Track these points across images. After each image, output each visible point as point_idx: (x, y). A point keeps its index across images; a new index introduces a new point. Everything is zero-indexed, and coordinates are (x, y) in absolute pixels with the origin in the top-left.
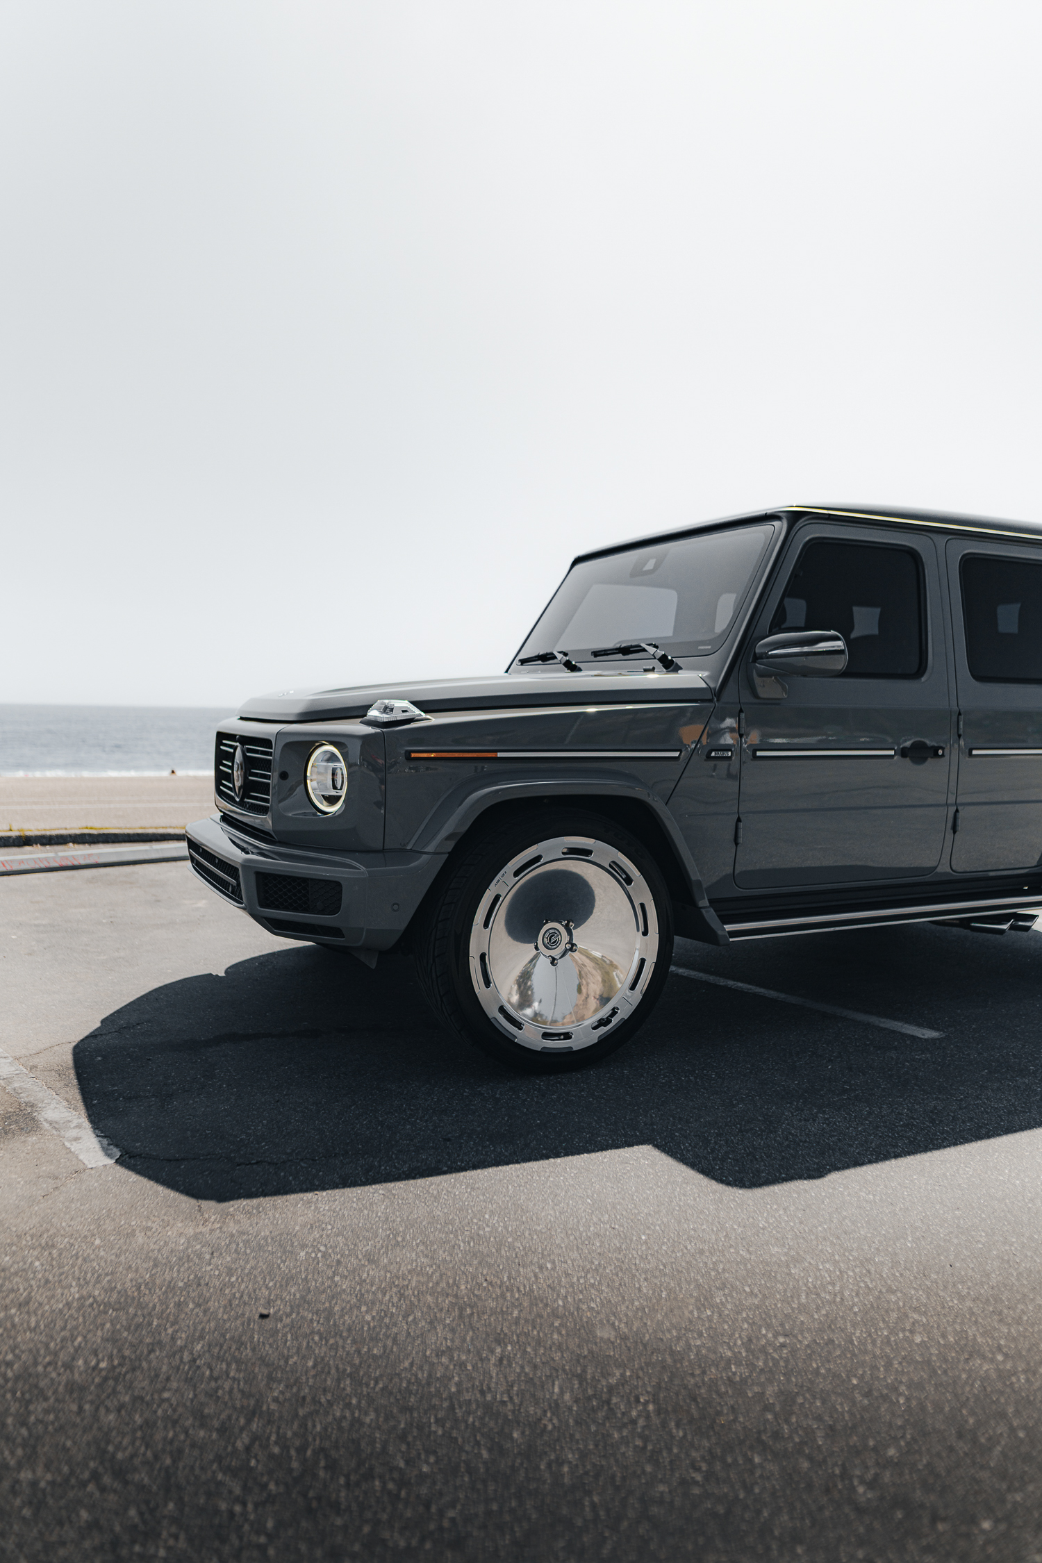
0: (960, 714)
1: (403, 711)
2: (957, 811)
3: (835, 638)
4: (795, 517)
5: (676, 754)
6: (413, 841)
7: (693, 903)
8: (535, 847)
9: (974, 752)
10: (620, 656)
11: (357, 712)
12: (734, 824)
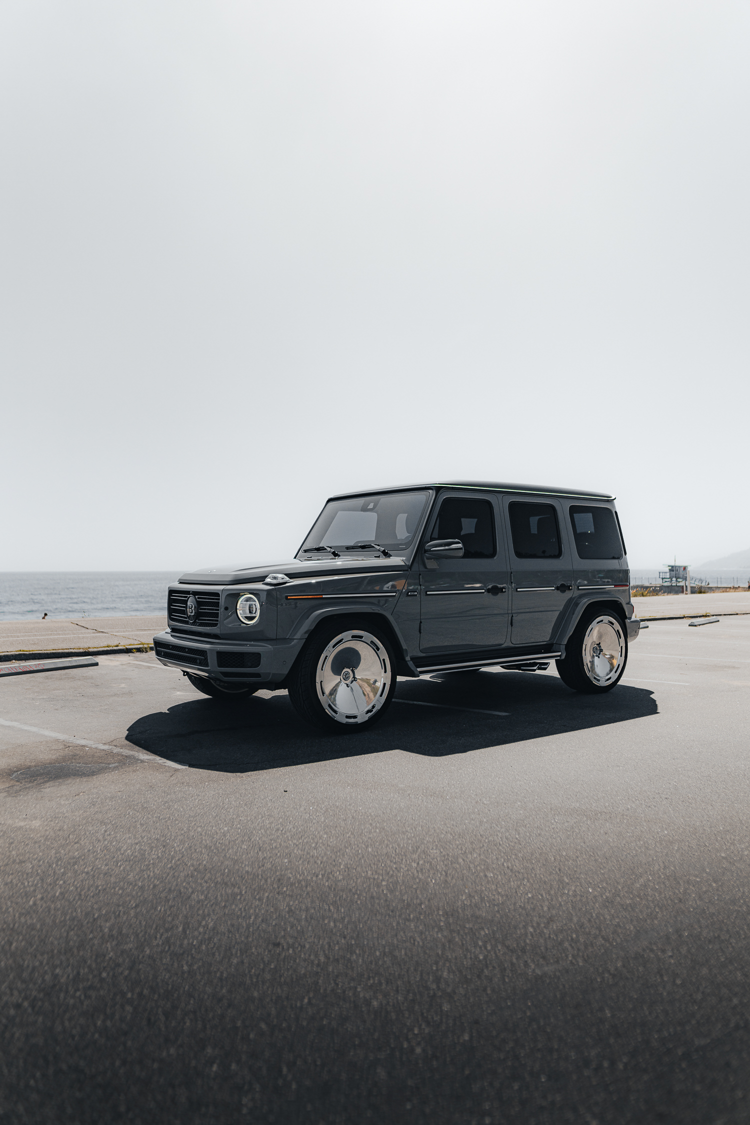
0: (511, 573)
1: (282, 579)
2: (512, 616)
3: (458, 543)
4: (438, 489)
5: (394, 594)
6: (289, 635)
7: (404, 660)
8: (341, 635)
9: (518, 590)
10: (360, 549)
11: (261, 579)
12: (419, 624)
